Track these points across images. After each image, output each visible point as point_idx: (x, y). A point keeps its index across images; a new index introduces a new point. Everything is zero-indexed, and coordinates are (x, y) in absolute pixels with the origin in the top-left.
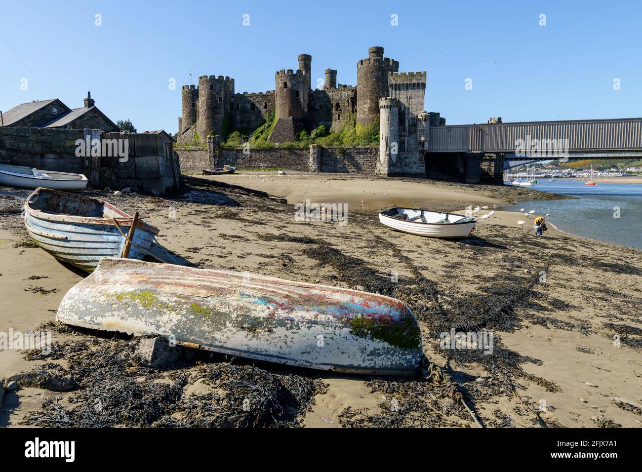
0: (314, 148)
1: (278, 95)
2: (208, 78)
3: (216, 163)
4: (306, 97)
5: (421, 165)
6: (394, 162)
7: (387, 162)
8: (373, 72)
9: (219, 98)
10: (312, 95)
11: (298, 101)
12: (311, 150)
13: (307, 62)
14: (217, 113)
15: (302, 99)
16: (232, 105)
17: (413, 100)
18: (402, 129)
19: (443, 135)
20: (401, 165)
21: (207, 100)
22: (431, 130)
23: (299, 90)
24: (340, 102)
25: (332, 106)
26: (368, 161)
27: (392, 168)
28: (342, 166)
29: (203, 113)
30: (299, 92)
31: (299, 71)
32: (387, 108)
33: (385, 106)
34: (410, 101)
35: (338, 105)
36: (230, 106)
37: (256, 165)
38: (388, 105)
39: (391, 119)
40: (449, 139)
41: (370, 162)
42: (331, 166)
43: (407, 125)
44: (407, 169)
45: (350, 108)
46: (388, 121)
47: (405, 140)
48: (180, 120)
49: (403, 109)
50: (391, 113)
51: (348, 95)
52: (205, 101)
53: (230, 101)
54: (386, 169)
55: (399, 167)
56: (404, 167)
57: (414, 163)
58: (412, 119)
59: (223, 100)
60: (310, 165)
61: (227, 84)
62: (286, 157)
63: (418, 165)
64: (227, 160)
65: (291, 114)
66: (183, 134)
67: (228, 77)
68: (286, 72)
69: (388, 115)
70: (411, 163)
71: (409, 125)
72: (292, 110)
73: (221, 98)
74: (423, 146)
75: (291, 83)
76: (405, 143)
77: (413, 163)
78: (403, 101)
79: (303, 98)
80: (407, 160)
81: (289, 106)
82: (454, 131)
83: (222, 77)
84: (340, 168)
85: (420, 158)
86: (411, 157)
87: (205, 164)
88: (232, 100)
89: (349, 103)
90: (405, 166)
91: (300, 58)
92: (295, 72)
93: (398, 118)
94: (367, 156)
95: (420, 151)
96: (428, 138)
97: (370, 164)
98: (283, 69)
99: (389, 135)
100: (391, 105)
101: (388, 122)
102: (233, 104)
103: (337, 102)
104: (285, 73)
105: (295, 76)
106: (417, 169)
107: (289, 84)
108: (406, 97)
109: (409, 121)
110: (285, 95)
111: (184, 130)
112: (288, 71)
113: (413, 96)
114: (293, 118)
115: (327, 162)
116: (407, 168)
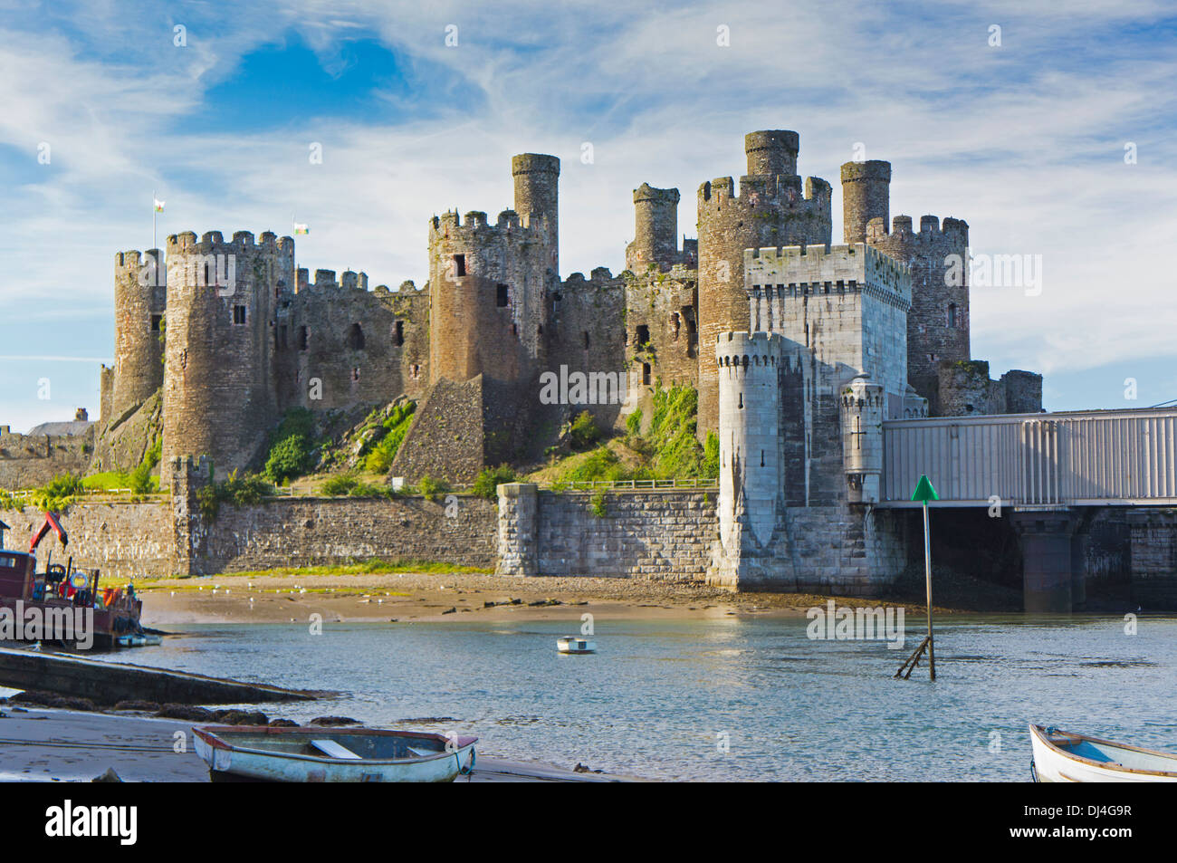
0: (511, 496)
1: (436, 300)
2: (199, 240)
3: (196, 545)
4: (537, 304)
5: (856, 550)
6: (765, 542)
7: (735, 545)
8: (741, 225)
9: (236, 308)
10: (557, 297)
11: (505, 319)
12: (503, 502)
13: (543, 179)
14: (228, 362)
15: (519, 311)
16: (281, 331)
17: (826, 337)
18: (792, 431)
19: (935, 448)
20: (790, 551)
21: (191, 317)
22: (888, 432)
23: (508, 281)
24: (650, 322)
25: (625, 337)
26: (690, 536)
27: (754, 562)
28: (604, 555)
29: (177, 363)
30: (506, 287)
31: (507, 216)
32: (736, 364)
33: (727, 358)
34: (817, 339)
35: (643, 333)
36: (276, 335)
37: (326, 554)
38: (736, 357)
39: (749, 401)
40: (955, 462)
41: (696, 542)
42: (569, 556)
43: (808, 419)
44: (809, 567)
45: (683, 343)
46: (741, 406)
47: (803, 468)
48: (108, 375)
49: (793, 364)
50: (749, 383)
51: (676, 298)
52: (186, 320)
53: (276, 319)
54: (735, 565)
55: (781, 560)
56: (802, 560)
57: (835, 547)
58: (823, 397)
59: (248, 313)
60: (502, 551)
61: (265, 257)
62: (423, 526)
63: (848, 551)
64: (232, 536)
65: (477, 364)
66: (113, 429)
67: (269, 236)
68: (462, 222)
69: (739, 389)
70: (823, 544)
71: (815, 418)
72: (483, 353)
73: (243, 308)
74: (859, 487)
75: (480, 258)
76: (804, 479)
77: (830, 545)
78: (795, 335)
79: (525, 308)
80: (811, 536)
81: (471, 337)
82: (970, 435)
83: (246, 234)
84: (599, 561)
85: (852, 528)
86: (823, 526)
87: (161, 551)
88: (285, 314)
89: (678, 325)
90: (805, 555)
91: (517, 169)
92: (492, 221)
93: (774, 398)
94: (684, 520)
95: (851, 504)
96: (877, 463)
97: (695, 547)
98: (453, 211)
99: (743, 455)
100: (746, 357)
101: (738, 411)
102: (284, 328)
103: (640, 323)
104: (457, 223)
105: (495, 234)
106: (843, 564)
107: (470, 262)
108: (803, 328)
109: (815, 406)
110: (458, 300)
111: (120, 416)
112: (471, 215)
113: (826, 324)
114: (486, 383)
115: (558, 543)
116: (810, 561)
